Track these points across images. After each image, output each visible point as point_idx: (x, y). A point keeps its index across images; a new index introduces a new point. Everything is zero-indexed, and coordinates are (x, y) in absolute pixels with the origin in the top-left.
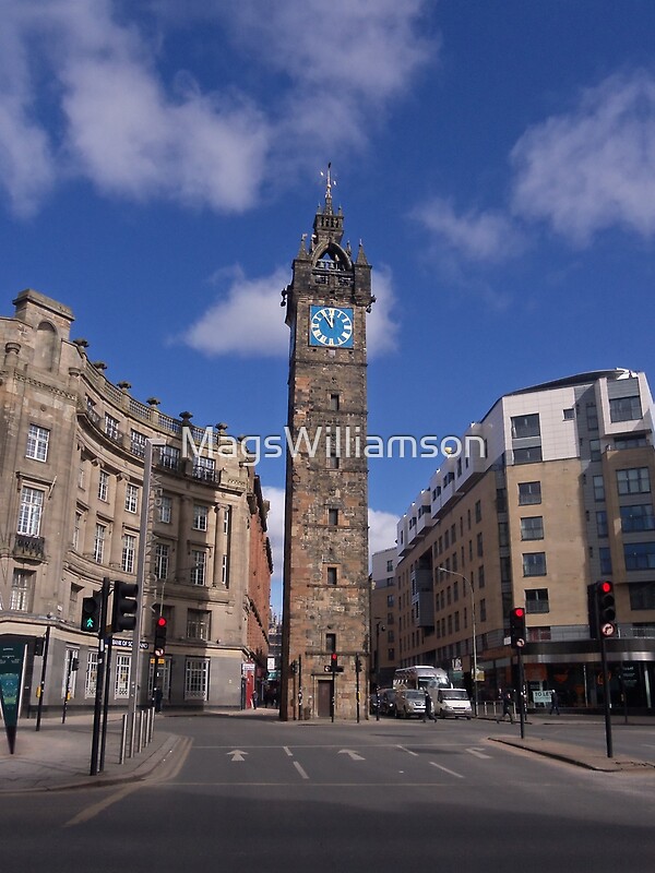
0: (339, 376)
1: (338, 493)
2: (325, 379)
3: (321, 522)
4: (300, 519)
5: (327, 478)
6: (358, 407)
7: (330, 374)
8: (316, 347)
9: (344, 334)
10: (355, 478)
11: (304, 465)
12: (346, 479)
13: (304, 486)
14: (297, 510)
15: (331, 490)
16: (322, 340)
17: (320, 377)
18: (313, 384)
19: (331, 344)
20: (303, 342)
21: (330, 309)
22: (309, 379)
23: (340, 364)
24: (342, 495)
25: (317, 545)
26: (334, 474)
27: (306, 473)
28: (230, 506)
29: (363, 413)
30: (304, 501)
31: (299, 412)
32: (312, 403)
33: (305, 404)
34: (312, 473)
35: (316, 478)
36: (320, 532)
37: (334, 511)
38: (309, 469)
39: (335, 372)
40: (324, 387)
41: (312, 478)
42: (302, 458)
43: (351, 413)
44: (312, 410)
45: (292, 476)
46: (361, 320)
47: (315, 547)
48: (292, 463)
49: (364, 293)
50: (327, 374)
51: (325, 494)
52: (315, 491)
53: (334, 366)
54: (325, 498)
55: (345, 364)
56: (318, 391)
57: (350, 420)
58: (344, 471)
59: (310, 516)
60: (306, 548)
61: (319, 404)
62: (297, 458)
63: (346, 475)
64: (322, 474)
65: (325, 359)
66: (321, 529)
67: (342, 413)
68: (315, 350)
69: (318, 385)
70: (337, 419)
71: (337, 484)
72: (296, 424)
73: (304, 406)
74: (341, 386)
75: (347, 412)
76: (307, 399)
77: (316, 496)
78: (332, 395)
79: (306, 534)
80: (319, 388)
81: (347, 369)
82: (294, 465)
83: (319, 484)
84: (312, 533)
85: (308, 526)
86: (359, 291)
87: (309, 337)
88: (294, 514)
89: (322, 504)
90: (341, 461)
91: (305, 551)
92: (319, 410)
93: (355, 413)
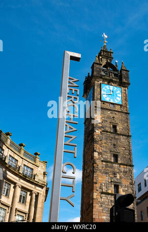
0: (116, 116)
1: (118, 176)
2: (109, 117)
3: (110, 192)
4: (98, 188)
5: (112, 167)
6: (126, 132)
7: (112, 115)
9: (118, 98)
10: (127, 169)
11: (99, 159)
12: (122, 168)
13: (99, 170)
14: (96, 183)
15: (115, 174)
16: (107, 99)
17: (107, 116)
18: (103, 119)
19: (112, 101)
20: (98, 99)
21: (111, 86)
22: (101, 117)
23: (116, 111)
24: (121, 178)
25: (108, 205)
26: (116, 165)
27: (101, 163)
28: (38, 193)
29: (129, 136)
30: (100, 179)
31: (97, 131)
32: (103, 127)
34: (104, 163)
35: (107, 166)
37: (117, 186)
38: (102, 161)
39: (114, 115)
40: (109, 121)
41: (104, 166)
42: (98, 155)
43: (123, 135)
44: (103, 131)
45: (93, 164)
46: (125, 93)
47: (107, 206)
48: (92, 157)
49: (126, 82)
50: (110, 115)
51: (111, 176)
52: (106, 173)
53: (113, 112)
54: (111, 178)
55: (119, 112)
56: (106, 123)
57: (122, 139)
58: (121, 164)
59: (103, 187)
60: (101, 206)
61: (107, 129)
62: (96, 154)
63: (122, 166)
64: (109, 164)
65: (109, 108)
66: (110, 196)
67: (119, 134)
68: (104, 103)
69: (106, 119)
70: (116, 137)
71: (118, 171)
72: (95, 137)
73: (99, 128)
74: (117, 121)
75: (121, 135)
76: (101, 125)
77: (106, 176)
78: (113, 125)
79: (101, 198)
80: (107, 121)
81: (120, 114)
82: (95, 158)
83: (108, 170)
84: (105, 198)
85: (102, 193)
86: (124, 80)
87: (101, 97)
88: (95, 185)
89: (110, 181)
90: (119, 159)
91: (101, 208)
92: (107, 132)
93: (125, 136)
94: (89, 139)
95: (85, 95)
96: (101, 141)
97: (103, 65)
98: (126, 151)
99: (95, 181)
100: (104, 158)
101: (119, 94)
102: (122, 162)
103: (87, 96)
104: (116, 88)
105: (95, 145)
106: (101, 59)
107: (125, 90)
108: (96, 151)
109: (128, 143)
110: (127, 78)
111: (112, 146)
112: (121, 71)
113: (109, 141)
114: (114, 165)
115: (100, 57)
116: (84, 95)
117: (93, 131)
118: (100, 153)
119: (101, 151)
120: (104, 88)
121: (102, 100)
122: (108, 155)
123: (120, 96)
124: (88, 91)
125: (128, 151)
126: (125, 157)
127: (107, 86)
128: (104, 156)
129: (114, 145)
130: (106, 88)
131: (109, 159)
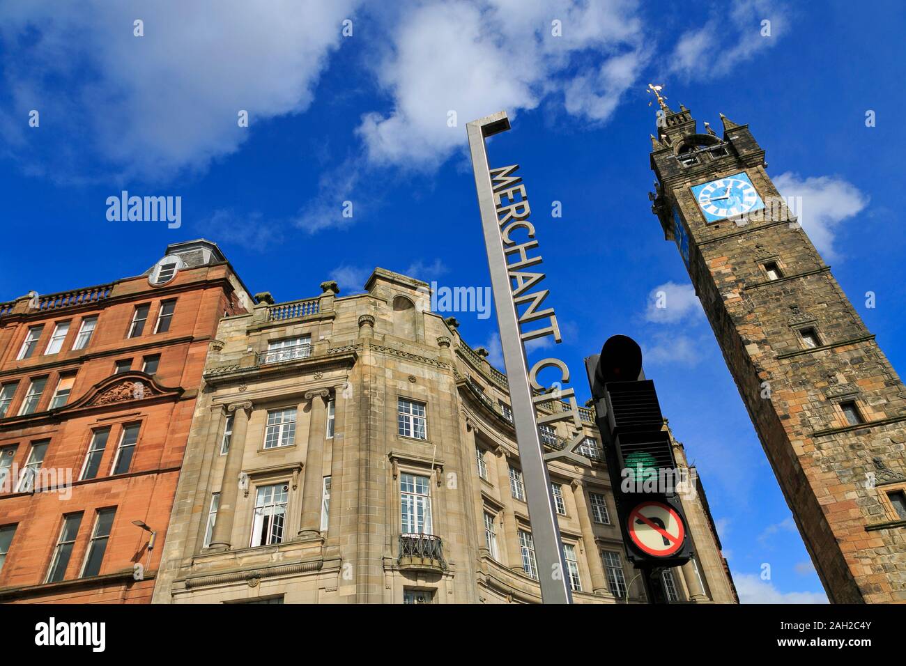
0: (763, 241)
1: (841, 378)
2: (746, 252)
3: (835, 425)
4: (798, 428)
5: (811, 363)
6: (811, 265)
7: (751, 244)
8: (718, 224)
9: (747, 199)
10: (858, 349)
11: (766, 356)
12: (843, 354)
13: (780, 382)
14: (786, 417)
15: (828, 376)
16: (722, 214)
17: (739, 251)
18: (733, 261)
19: (735, 213)
20: (697, 225)
21: (716, 182)
22: (725, 258)
23: (758, 229)
24: (850, 378)
25: (848, 460)
26: (820, 355)
27: (776, 364)
29: (822, 271)
30: (791, 402)
31: (729, 296)
32: (740, 281)
33: (733, 286)
34: (785, 362)
35: (795, 366)
36: (840, 439)
37: (849, 405)
38: (778, 358)
39: (757, 240)
40: (749, 259)
41: (789, 368)
42: (760, 348)
43: (804, 276)
44: (746, 289)
45: (756, 374)
46: (762, 178)
47: (845, 464)
48: (748, 359)
49: (752, 152)
50: (746, 245)
51: (822, 384)
52: (803, 383)
53: (750, 235)
54: (824, 390)
55: (766, 227)
56: (745, 266)
57: (807, 284)
58: (833, 346)
59: (813, 421)
60: (830, 469)
61: (753, 279)
62: (753, 350)
63: (840, 350)
64: (801, 359)
65: (736, 231)
66: (841, 435)
67: (792, 279)
68: (717, 227)
69: (740, 260)
70: (788, 287)
71: (833, 366)
72: (731, 311)
73: (733, 287)
74: (773, 251)
75: (798, 277)
76: (733, 278)
77: (808, 391)
78: (765, 265)
79: (819, 448)
80: (744, 263)
81: (771, 231)
82: (753, 359)
83: (804, 374)
84: (830, 444)
85: (816, 435)
86: (744, 152)
87: (703, 217)
88: (785, 423)
89: (822, 398)
90: (822, 336)
91: (831, 475)
92: (756, 285)
93: (811, 274)
94: (722, 321)
95: (669, 233)
96: (750, 312)
97: (676, 149)
98: (834, 309)
99: (780, 412)
100: (778, 350)
101: (746, 187)
102: (836, 340)
103: (674, 233)
104: (731, 180)
105: (739, 328)
106: (667, 139)
107: (758, 172)
108: (749, 343)
109: (829, 288)
110: (749, 143)
111: (788, 312)
112: (726, 138)
113: (772, 305)
114: (815, 355)
115: (663, 136)
116: (666, 236)
117: (720, 300)
118: (761, 343)
119: (763, 337)
120: (702, 195)
121: (709, 220)
122: (785, 337)
123: (752, 190)
124: (671, 221)
125: (841, 307)
126: (838, 325)
127: (708, 187)
128: (777, 345)
129: (792, 308)
130: (707, 192)
131: (794, 348)
